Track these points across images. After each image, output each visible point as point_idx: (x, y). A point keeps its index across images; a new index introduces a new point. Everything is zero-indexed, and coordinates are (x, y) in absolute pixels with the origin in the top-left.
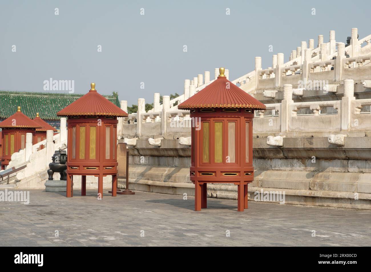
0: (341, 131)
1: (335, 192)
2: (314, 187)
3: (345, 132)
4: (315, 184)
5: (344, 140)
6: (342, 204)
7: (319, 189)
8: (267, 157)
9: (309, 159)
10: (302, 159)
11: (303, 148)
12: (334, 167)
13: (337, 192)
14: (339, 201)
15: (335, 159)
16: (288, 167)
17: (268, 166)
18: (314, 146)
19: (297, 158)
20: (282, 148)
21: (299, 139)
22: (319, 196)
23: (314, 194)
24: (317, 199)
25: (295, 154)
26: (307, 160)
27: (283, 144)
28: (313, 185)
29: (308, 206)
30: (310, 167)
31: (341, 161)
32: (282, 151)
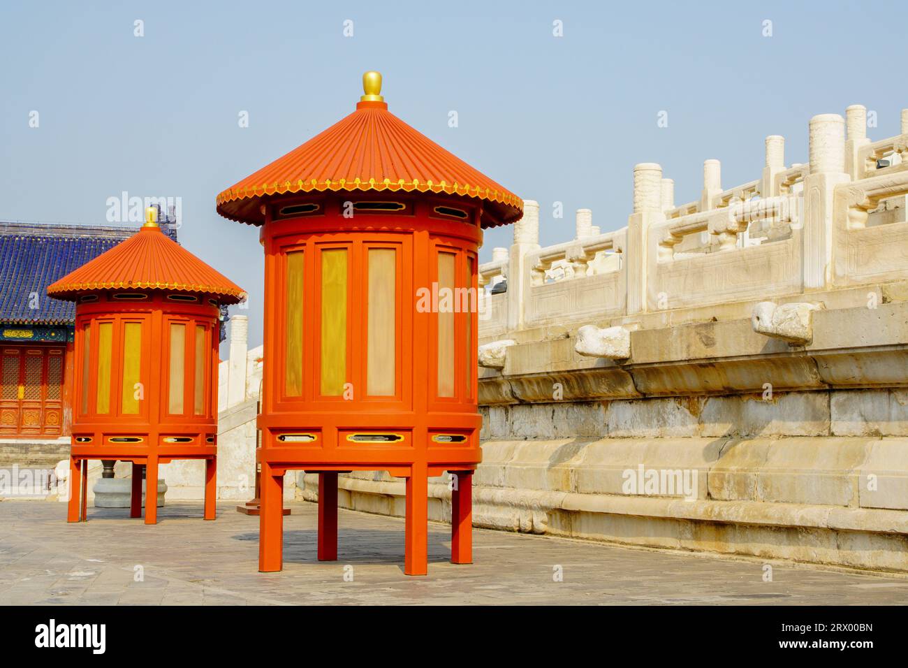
0: (802, 293)
1: (786, 505)
2: (721, 489)
3: (816, 293)
4: (722, 479)
5: (811, 321)
6: (808, 546)
7: (735, 496)
8: (593, 398)
9: (709, 397)
10: (688, 397)
11: (685, 360)
12: (784, 420)
13: (792, 506)
14: (800, 537)
15: (788, 393)
16: (652, 428)
17: (599, 425)
18: (718, 351)
19: (675, 397)
20: (627, 364)
21: (675, 332)
22: (732, 518)
23: (719, 514)
24: (729, 530)
25: (668, 384)
26: (703, 401)
27: (630, 351)
28: (717, 483)
29: (703, 555)
30: (712, 425)
31: (807, 398)
32: (629, 375)
